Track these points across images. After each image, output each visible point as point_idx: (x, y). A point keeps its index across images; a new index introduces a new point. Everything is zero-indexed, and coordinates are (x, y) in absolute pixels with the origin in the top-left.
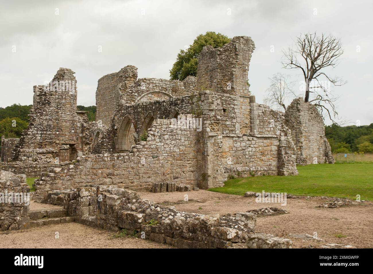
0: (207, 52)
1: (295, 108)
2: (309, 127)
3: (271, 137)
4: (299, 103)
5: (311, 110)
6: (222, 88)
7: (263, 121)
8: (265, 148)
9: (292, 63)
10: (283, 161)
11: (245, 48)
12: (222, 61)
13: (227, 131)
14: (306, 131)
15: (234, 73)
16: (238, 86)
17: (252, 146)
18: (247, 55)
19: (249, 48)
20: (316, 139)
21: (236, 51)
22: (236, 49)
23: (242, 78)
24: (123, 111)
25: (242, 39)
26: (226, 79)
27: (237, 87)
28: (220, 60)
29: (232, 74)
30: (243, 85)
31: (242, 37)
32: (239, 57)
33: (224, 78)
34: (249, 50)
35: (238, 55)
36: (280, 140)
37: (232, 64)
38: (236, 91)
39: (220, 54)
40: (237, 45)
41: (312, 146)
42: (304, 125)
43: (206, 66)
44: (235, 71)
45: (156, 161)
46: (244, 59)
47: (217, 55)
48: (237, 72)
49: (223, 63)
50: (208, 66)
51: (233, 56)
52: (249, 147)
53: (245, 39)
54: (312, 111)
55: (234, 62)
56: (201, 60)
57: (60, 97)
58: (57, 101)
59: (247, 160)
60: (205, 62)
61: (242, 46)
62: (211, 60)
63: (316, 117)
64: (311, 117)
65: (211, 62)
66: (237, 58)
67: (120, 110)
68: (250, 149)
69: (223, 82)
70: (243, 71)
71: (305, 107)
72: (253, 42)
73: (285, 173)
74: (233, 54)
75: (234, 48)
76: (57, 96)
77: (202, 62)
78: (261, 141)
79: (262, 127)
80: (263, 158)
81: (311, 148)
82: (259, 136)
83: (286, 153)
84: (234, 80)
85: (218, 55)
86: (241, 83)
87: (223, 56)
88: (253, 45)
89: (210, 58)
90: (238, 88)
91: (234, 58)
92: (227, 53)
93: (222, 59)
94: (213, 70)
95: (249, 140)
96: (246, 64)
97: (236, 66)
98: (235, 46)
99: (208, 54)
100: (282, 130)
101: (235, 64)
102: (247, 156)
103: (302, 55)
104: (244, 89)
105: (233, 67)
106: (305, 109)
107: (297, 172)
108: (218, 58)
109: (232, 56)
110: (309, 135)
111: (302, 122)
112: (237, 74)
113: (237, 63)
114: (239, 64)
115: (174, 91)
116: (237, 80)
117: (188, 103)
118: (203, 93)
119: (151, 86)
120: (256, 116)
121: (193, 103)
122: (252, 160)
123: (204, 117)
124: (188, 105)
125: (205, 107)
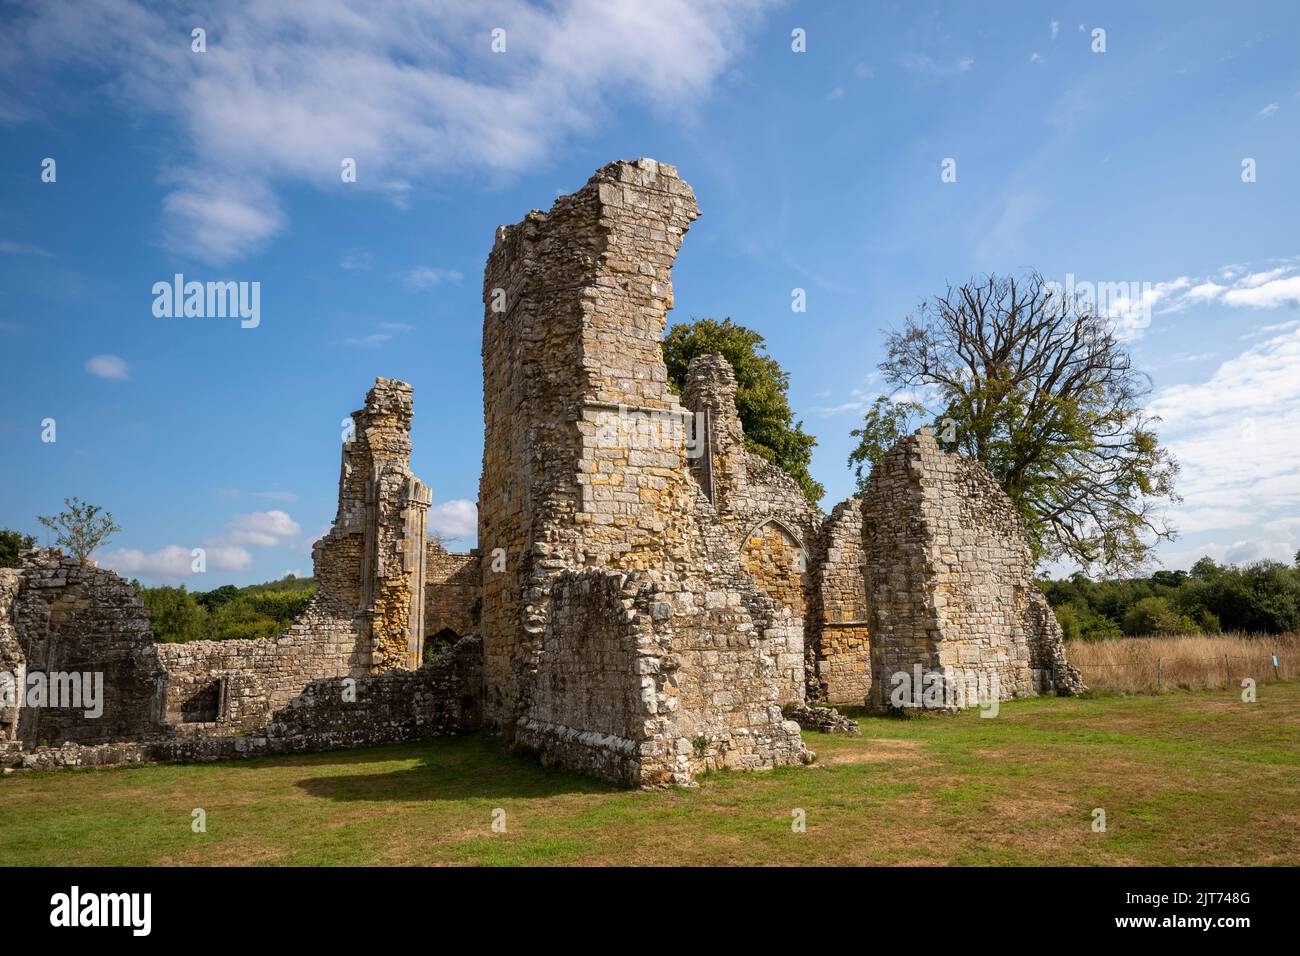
1: (901, 472)
2: (963, 548)
4: (916, 450)
5: (970, 482)
11: (644, 206)
12: (544, 260)
14: (950, 565)
15: (586, 304)
16: (609, 363)
18: (654, 237)
19: (667, 211)
20: (998, 600)
21: (599, 216)
22: (598, 206)
23: (628, 330)
25: (629, 168)
26: (557, 336)
27: (604, 368)
28: (537, 260)
29: (579, 312)
30: (637, 361)
31: (634, 163)
32: (613, 239)
33: (549, 331)
34: (667, 217)
35: (610, 234)
37: (584, 268)
38: (599, 384)
39: (537, 236)
40: (607, 189)
41: (982, 628)
42: (941, 540)
44: (593, 299)
46: (641, 253)
47: (525, 243)
48: (600, 302)
49: (548, 272)
51: (588, 237)
53: (643, 170)
54: (973, 486)
55: (590, 259)
61: (631, 196)
63: (995, 509)
64: (972, 509)
66: (604, 245)
70: (634, 300)
71: (941, 467)
72: (686, 187)
74: (587, 227)
75: (592, 206)
81: (977, 635)
84: (588, 334)
85: (529, 238)
86: (623, 350)
87: (548, 241)
88: (688, 198)
90: (607, 372)
91: (589, 244)
92: (564, 228)
93: (542, 254)
94: (514, 309)
96: (652, 272)
97: (596, 276)
98: (595, 194)
101: (594, 269)
104: (641, 376)
105: (589, 283)
106: (940, 476)
108: (530, 255)
109: (580, 237)
110: (967, 578)
111: (931, 529)
112: (601, 309)
113: (605, 264)
114: (613, 270)
116: (604, 337)
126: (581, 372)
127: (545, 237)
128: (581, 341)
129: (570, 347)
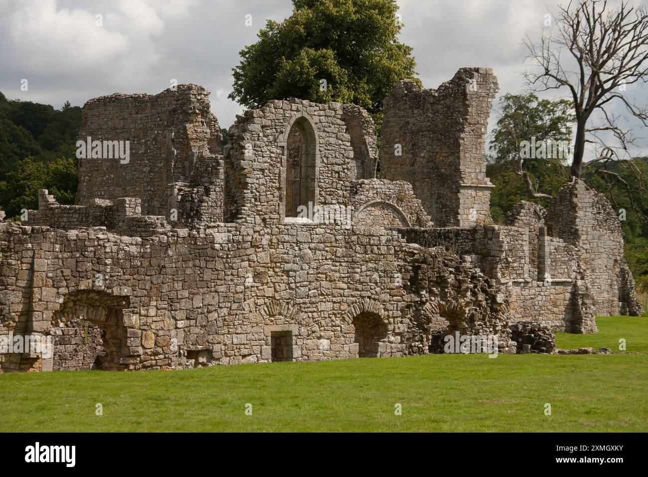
0: (406, 95)
1: (568, 203)
2: (593, 241)
3: (565, 282)
4: (576, 192)
5: (598, 206)
6: (436, 168)
7: (554, 261)
8: (557, 296)
9: (547, 74)
10: (580, 314)
11: (481, 91)
12: (438, 116)
13: (515, 275)
14: (586, 250)
15: (461, 141)
16: (467, 166)
17: (542, 294)
18: (484, 105)
19: (488, 91)
20: (606, 267)
21: (465, 99)
22: (465, 94)
23: (474, 150)
25: (476, 74)
26: (446, 153)
27: (466, 169)
28: (434, 114)
29: (457, 144)
30: (477, 164)
31: (477, 70)
32: (470, 109)
33: (440, 149)
34: (488, 95)
35: (469, 107)
36: (575, 286)
37: (459, 123)
38: (464, 176)
39: (434, 103)
40: (468, 85)
41: (598, 281)
42: (583, 237)
43: (403, 122)
44: (463, 139)
46: (480, 113)
47: (429, 105)
48: (465, 140)
49: (441, 122)
50: (408, 123)
51: (459, 108)
52: (539, 294)
53: (481, 74)
54: (599, 208)
55: (461, 119)
56: (391, 108)
57: (214, 204)
58: (210, 211)
59: (537, 312)
60: (401, 113)
61: (476, 88)
62: (416, 111)
63: (608, 219)
64: (598, 220)
65: (415, 115)
66: (466, 113)
68: (540, 298)
69: (438, 157)
70: (476, 136)
71: (586, 200)
72: (495, 78)
73: (583, 330)
74: (459, 103)
75: (461, 93)
76: (210, 204)
77: (393, 112)
78: (553, 287)
79: (554, 268)
80: (555, 310)
81: (596, 284)
82: (551, 280)
83: (584, 304)
84: (462, 154)
85: (431, 104)
86: (472, 160)
87: (440, 107)
88: (496, 84)
89: (411, 108)
90: (467, 171)
91: (460, 111)
92: (448, 101)
93: (437, 112)
94: (418, 132)
95: (538, 286)
96: (482, 122)
97: (464, 128)
98: (463, 88)
99: (407, 99)
100: (578, 271)
101: (463, 124)
102: (536, 307)
103: (571, 50)
104: (477, 171)
105: (460, 131)
106: (585, 205)
107: (596, 329)
108: (430, 111)
109: (456, 107)
110: (593, 256)
111: (580, 232)
112: (466, 143)
113: (467, 121)
114: (470, 124)
115: (400, 200)
116: (467, 155)
117: (467, 238)
118: (490, 229)
119: (371, 194)
120: (547, 254)
121: (474, 240)
122: (541, 312)
123: (493, 260)
124: (467, 241)
125: (493, 248)
126: (457, 170)
127: (439, 104)
128: (459, 158)
129: (451, 158)
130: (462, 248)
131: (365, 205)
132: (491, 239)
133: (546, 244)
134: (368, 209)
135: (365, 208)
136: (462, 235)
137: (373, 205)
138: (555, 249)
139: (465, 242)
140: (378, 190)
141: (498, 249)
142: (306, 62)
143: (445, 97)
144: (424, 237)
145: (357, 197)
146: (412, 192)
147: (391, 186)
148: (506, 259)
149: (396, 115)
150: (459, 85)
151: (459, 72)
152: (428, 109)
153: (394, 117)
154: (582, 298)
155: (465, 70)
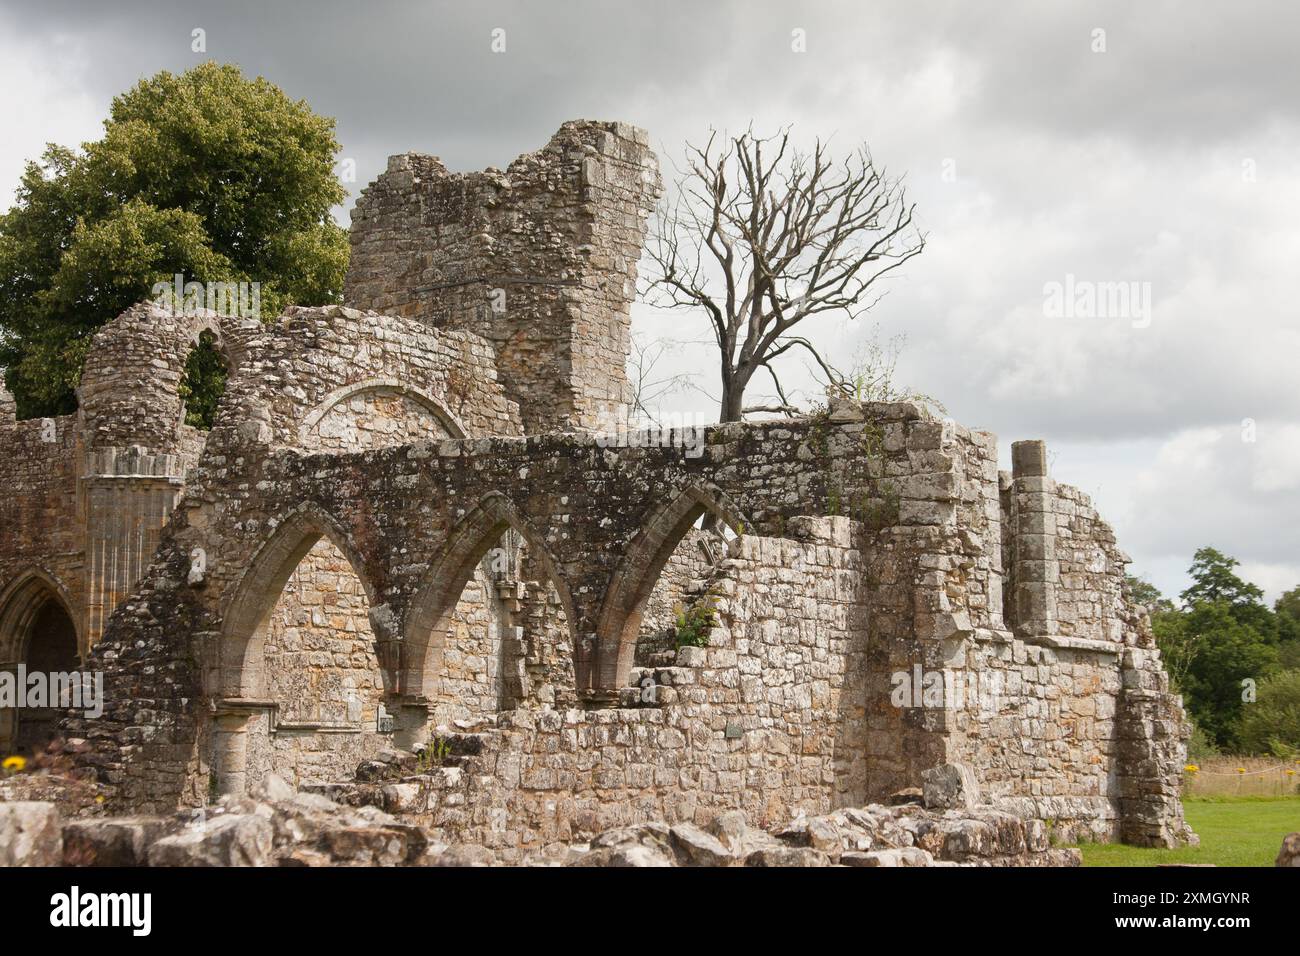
0: (418, 188)
3: (1098, 652)
7: (1069, 569)
8: (1078, 705)
9: (668, 279)
10: (1150, 772)
11: (621, 184)
12: (510, 241)
15: (573, 310)
16: (588, 381)
17: (1040, 691)
18: (628, 224)
19: (638, 190)
21: (583, 198)
22: (582, 185)
23: (605, 339)
24: (263, 485)
25: (609, 136)
26: (531, 341)
27: (586, 387)
28: (499, 236)
29: (563, 318)
30: (612, 378)
31: (612, 128)
32: (595, 227)
33: (517, 332)
34: (637, 198)
35: (593, 221)
36: (1125, 668)
37: (565, 263)
38: (581, 406)
39: (498, 206)
40: (591, 163)
43: (409, 262)
44: (578, 304)
45: (738, 755)
46: (617, 245)
47: (484, 211)
48: (585, 308)
49: (516, 257)
50: (423, 263)
51: (567, 221)
52: (1032, 693)
53: (622, 139)
55: (573, 252)
56: (373, 225)
59: (1026, 762)
60: (404, 239)
61: (611, 173)
62: (445, 230)
65: (443, 241)
66: (587, 236)
67: (235, 477)
68: (1034, 706)
69: (508, 353)
70: (609, 304)
72: (653, 156)
73: (1163, 832)
74: (568, 210)
75: (572, 182)
77: (379, 236)
78: (1066, 666)
79: (1067, 596)
80: (1074, 754)
82: (1063, 642)
83: (1158, 734)
84: (575, 346)
85: (489, 207)
86: (601, 366)
87: (516, 216)
89: (432, 222)
90: (589, 392)
91: (570, 231)
92: (535, 203)
93: (507, 232)
94: (452, 287)
95: (1030, 663)
96: (625, 269)
97: (581, 275)
98: (577, 168)
99: (421, 198)
100: (1128, 615)
101: (577, 265)
102: (1026, 743)
103: (709, 242)
104: (613, 397)
105: (571, 282)
107: (1193, 833)
108: (488, 228)
109: (559, 220)
112: (585, 316)
113: (588, 259)
114: (595, 267)
115: (459, 390)
116: (589, 351)
117: (792, 457)
118: (893, 412)
119: (363, 356)
120: (1049, 542)
121: (823, 461)
122: (1042, 762)
123: (914, 537)
124: (788, 467)
125: (913, 487)
126: (563, 389)
127: (511, 209)
128: (567, 355)
129: (546, 357)
130: (768, 497)
131: (346, 391)
132: (899, 455)
133: (1046, 506)
134: (358, 405)
135: (347, 399)
136: (767, 447)
137: (371, 394)
138: (1070, 527)
139: (781, 473)
140: (389, 347)
141: (934, 492)
142: (137, 234)
143: (528, 191)
144: (603, 466)
145: (317, 358)
146: (493, 374)
147: (432, 343)
148: (962, 535)
149: (387, 244)
150: (566, 162)
151: (563, 130)
152: (480, 224)
153: (383, 250)
154: (1153, 712)
155: (583, 128)
